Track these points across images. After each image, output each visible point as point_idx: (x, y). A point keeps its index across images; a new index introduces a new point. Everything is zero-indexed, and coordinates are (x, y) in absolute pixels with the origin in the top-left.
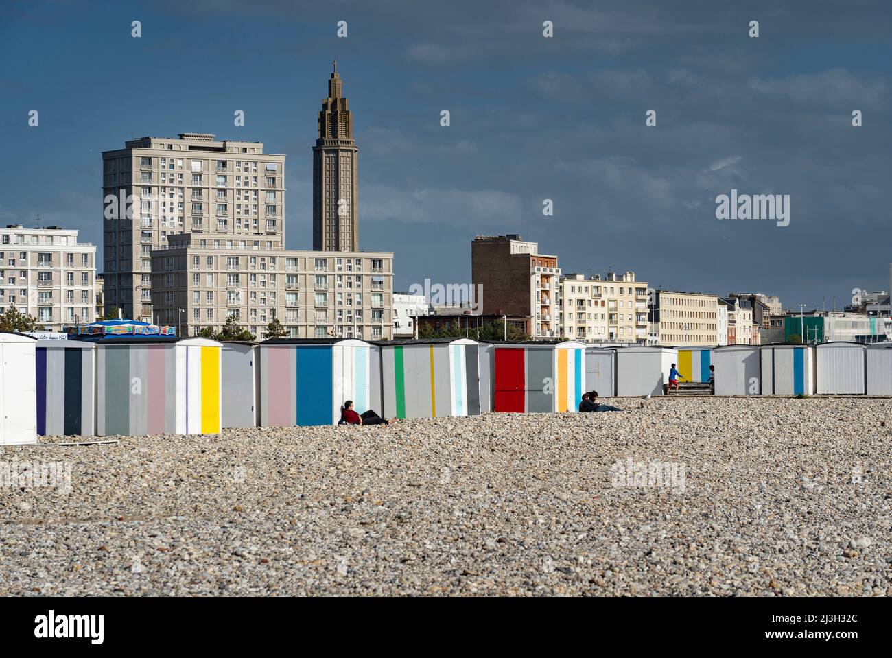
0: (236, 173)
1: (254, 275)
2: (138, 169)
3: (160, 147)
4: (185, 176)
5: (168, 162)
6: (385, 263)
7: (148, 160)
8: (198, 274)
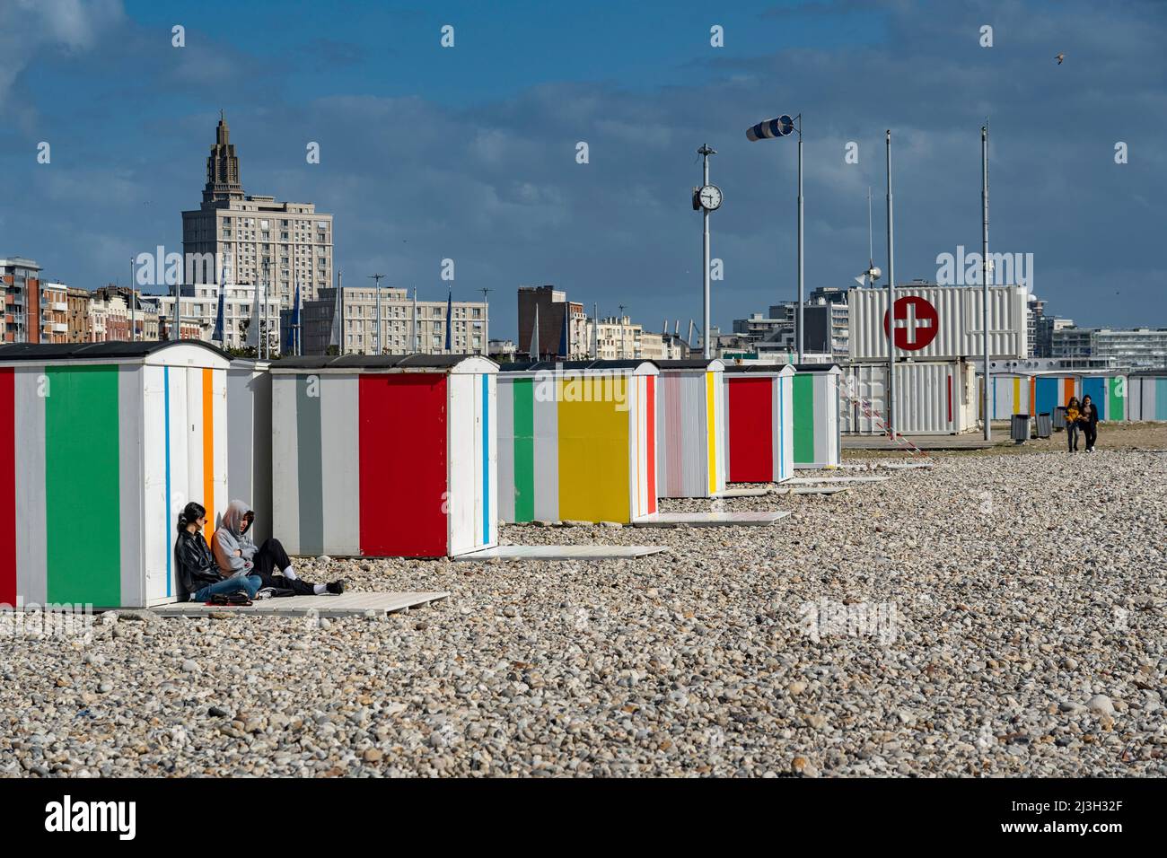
0: (295, 231)
1: (390, 321)
2: (221, 227)
3: (236, 208)
4: (256, 233)
5: (244, 221)
6: (482, 311)
7: (228, 220)
8: (351, 321)
